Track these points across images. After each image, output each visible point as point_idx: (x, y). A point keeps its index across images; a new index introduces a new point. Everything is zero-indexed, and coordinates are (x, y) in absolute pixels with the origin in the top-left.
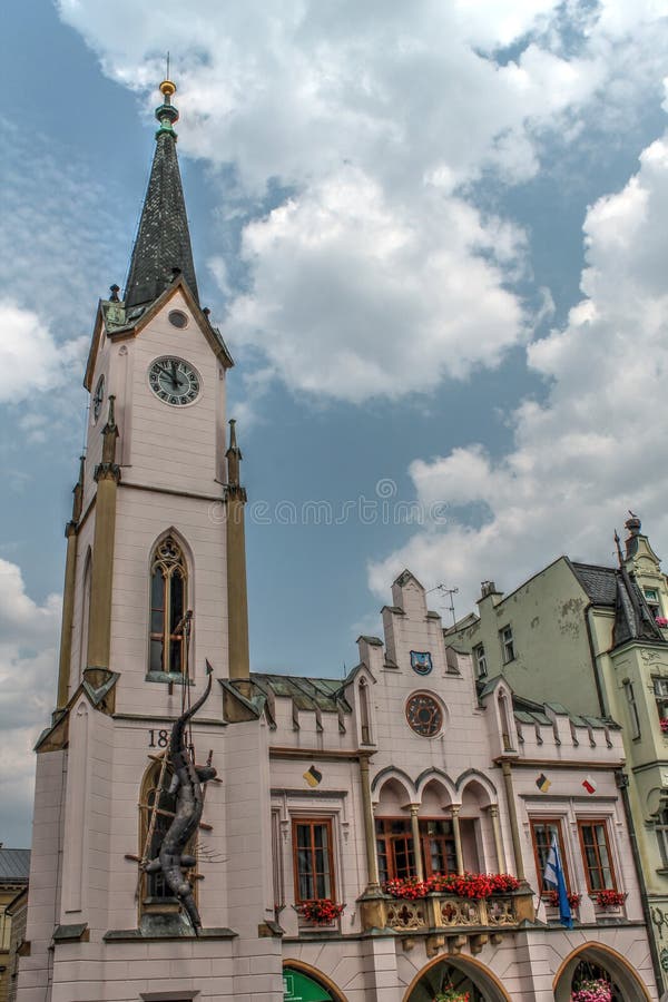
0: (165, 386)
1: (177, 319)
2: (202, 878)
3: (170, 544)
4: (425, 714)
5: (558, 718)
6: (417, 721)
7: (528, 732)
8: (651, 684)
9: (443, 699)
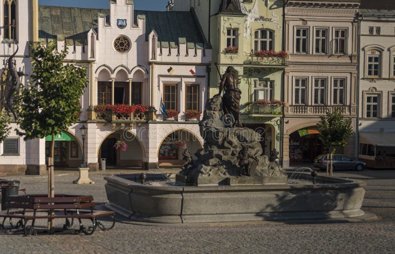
4: (122, 44)
5: (180, 45)
6: (118, 47)
7: (165, 51)
8: (226, 31)
9: (129, 37)
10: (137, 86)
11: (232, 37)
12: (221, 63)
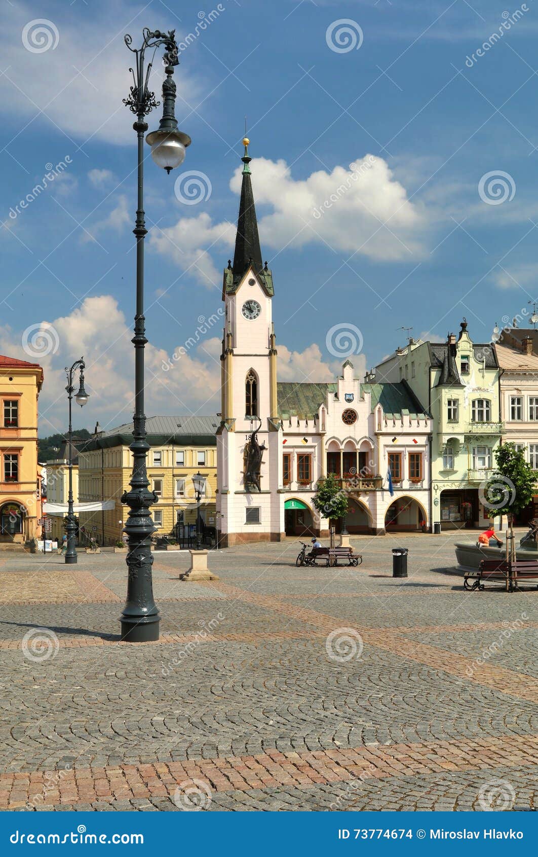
0: (247, 312)
1: (252, 283)
2: (262, 477)
3: (252, 373)
4: (349, 417)
5: (404, 416)
6: (346, 419)
7: (390, 423)
8: (447, 403)
9: (357, 411)
10: (363, 456)
11: (452, 407)
12: (444, 432)
